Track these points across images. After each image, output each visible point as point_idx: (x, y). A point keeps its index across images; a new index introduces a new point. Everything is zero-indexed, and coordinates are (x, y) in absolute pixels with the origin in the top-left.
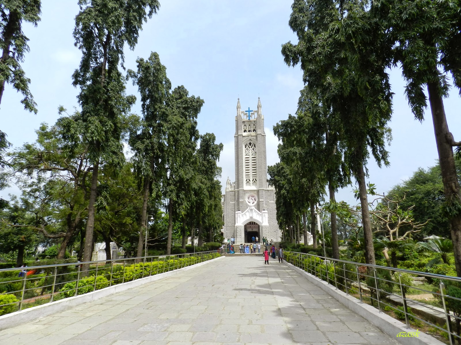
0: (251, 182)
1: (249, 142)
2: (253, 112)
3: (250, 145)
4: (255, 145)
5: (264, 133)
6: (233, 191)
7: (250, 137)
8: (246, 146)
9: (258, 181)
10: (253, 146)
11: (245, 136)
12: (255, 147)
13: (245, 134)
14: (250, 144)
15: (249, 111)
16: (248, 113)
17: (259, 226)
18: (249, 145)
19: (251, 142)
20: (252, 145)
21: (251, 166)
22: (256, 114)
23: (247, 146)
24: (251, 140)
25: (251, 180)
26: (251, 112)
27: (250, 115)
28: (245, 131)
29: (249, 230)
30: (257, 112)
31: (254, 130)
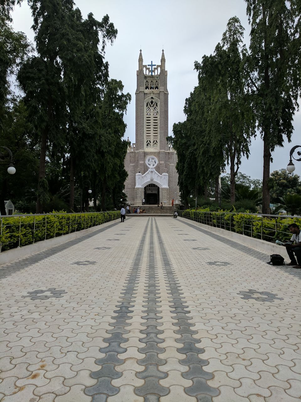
0: (152, 144)
1: (150, 100)
2: (156, 67)
3: (152, 104)
4: (157, 104)
5: (167, 91)
6: (133, 152)
7: (152, 95)
8: (147, 104)
9: (158, 144)
10: (155, 105)
11: (147, 94)
12: (157, 106)
13: (147, 91)
14: (152, 102)
15: (152, 65)
16: (150, 67)
17: (159, 188)
18: (150, 103)
19: (153, 100)
20: (153, 103)
21: (152, 127)
22: (159, 69)
23: (149, 105)
24: (152, 98)
25: (152, 141)
26: (153, 67)
27: (153, 70)
28: (147, 88)
29: (149, 192)
30: (161, 66)
31: (157, 88)
